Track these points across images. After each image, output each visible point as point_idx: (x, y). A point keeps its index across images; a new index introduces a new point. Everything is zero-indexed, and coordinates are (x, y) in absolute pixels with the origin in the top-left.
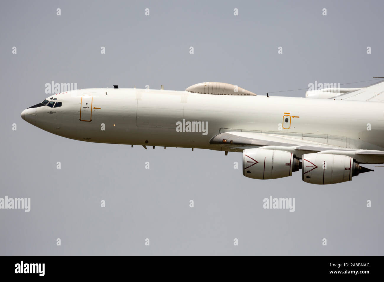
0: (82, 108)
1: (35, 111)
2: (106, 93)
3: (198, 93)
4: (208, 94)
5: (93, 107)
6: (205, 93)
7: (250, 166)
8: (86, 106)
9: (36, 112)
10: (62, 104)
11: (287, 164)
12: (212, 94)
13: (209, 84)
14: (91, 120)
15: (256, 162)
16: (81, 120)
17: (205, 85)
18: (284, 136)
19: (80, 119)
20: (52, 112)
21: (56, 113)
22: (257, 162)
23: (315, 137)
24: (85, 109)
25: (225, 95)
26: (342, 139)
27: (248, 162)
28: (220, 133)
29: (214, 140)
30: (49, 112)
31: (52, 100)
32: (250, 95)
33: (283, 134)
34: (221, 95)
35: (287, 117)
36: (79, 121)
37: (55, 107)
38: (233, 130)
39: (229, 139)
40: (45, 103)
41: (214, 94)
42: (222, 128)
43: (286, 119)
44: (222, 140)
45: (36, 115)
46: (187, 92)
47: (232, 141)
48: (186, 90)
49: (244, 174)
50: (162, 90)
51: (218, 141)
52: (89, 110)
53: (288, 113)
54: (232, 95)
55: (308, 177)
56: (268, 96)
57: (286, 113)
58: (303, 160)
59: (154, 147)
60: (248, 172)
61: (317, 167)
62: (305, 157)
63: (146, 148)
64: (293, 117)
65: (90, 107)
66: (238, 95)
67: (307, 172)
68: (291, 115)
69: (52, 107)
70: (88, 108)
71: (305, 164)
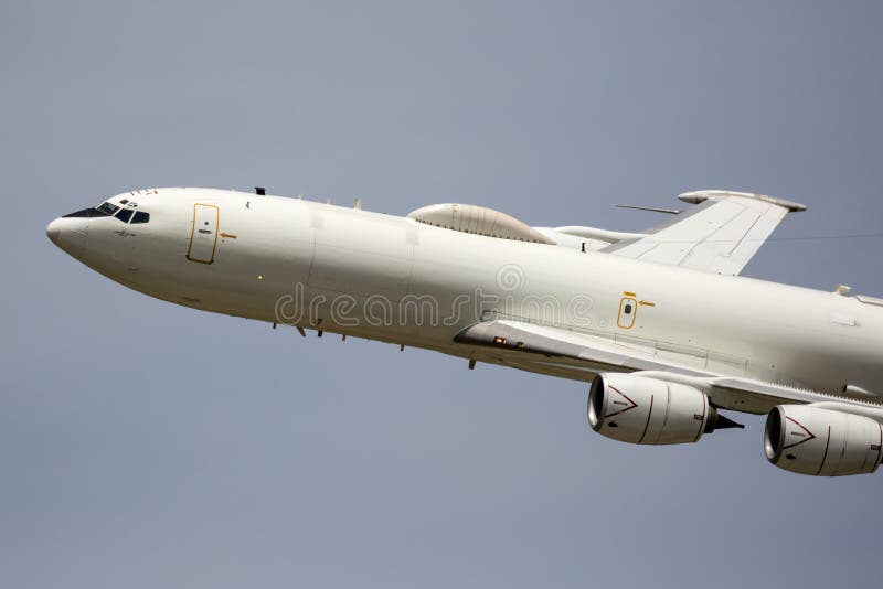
0: (196, 230)
1: (86, 225)
2: (248, 203)
3: (438, 225)
4: (459, 231)
5: (220, 232)
6: (452, 229)
7: (620, 412)
8: (204, 227)
9: (87, 227)
10: (151, 217)
11: (696, 417)
12: (467, 231)
13: (462, 208)
14: (212, 262)
15: (633, 405)
16: (191, 257)
17: (455, 211)
18: (616, 342)
20: (126, 232)
21: (134, 235)
22: (635, 405)
23: (681, 353)
24: (202, 234)
25: (494, 236)
26: (737, 364)
27: (614, 402)
28: (482, 321)
29: (468, 333)
30: (118, 233)
31: (125, 207)
32: (544, 242)
33: (615, 339)
34: (485, 235)
35: (629, 301)
36: (187, 260)
37: (134, 221)
39: (514, 339)
40: (106, 210)
41: (471, 233)
43: (627, 306)
44: (493, 337)
45: (85, 235)
46: (413, 221)
47: (522, 343)
48: (409, 215)
49: (597, 428)
50: (357, 210)
51: (481, 337)
52: (211, 237)
53: (633, 295)
54: (508, 238)
55: (790, 457)
56: (583, 250)
57: (628, 294)
58: (783, 417)
59: (320, 334)
60: (612, 425)
61: (813, 437)
62: (787, 411)
63: (303, 334)
64: (642, 303)
65: (213, 229)
66: (522, 240)
67: (792, 446)
68: (638, 299)
69: (126, 221)
70: (209, 232)
71: (789, 427)
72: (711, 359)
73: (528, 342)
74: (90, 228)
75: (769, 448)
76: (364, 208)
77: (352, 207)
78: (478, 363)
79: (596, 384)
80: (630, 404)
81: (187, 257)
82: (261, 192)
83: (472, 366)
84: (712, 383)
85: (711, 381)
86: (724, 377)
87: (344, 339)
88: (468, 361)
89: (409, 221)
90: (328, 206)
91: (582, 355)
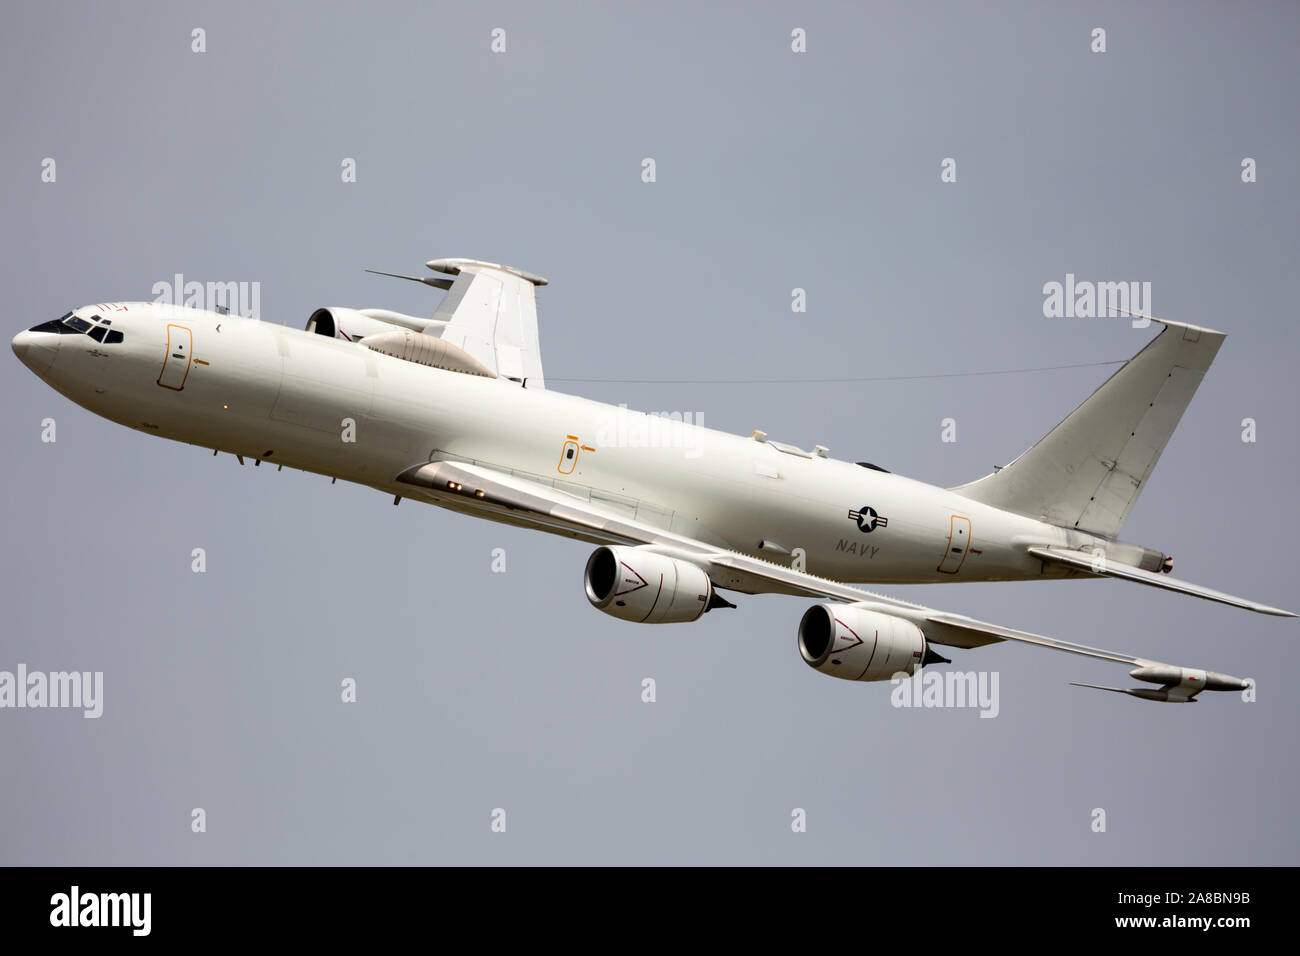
0: (170, 355)
1: (58, 342)
2: (219, 326)
3: (391, 355)
4: (411, 361)
5: (194, 358)
6: (404, 359)
7: (630, 591)
8: (178, 351)
10: (125, 337)
11: (701, 598)
12: (417, 362)
14: (183, 388)
16: (161, 383)
17: (408, 340)
18: (555, 488)
20: (98, 353)
21: (107, 356)
24: (175, 359)
25: (443, 368)
28: (431, 462)
29: (419, 475)
30: (89, 351)
31: (99, 323)
34: (434, 366)
35: (572, 445)
36: (156, 384)
37: (108, 340)
38: (462, 458)
39: (470, 485)
40: (77, 326)
41: (422, 363)
42: (435, 449)
43: (569, 450)
44: (445, 482)
45: (56, 353)
46: (367, 349)
47: (482, 491)
49: (599, 605)
51: (430, 480)
52: (185, 362)
53: (575, 438)
54: (455, 371)
55: (836, 662)
56: (524, 386)
57: (570, 437)
58: (832, 619)
59: (258, 463)
60: (622, 603)
61: (861, 642)
62: (834, 613)
63: (242, 463)
64: (583, 447)
65: (187, 355)
66: (467, 372)
67: (841, 650)
68: (581, 443)
69: (99, 340)
70: (182, 357)
71: (837, 633)
73: (489, 492)
74: (62, 346)
75: (803, 649)
80: (641, 583)
81: (158, 382)
83: (396, 501)
84: (713, 560)
87: (280, 469)
89: (362, 348)
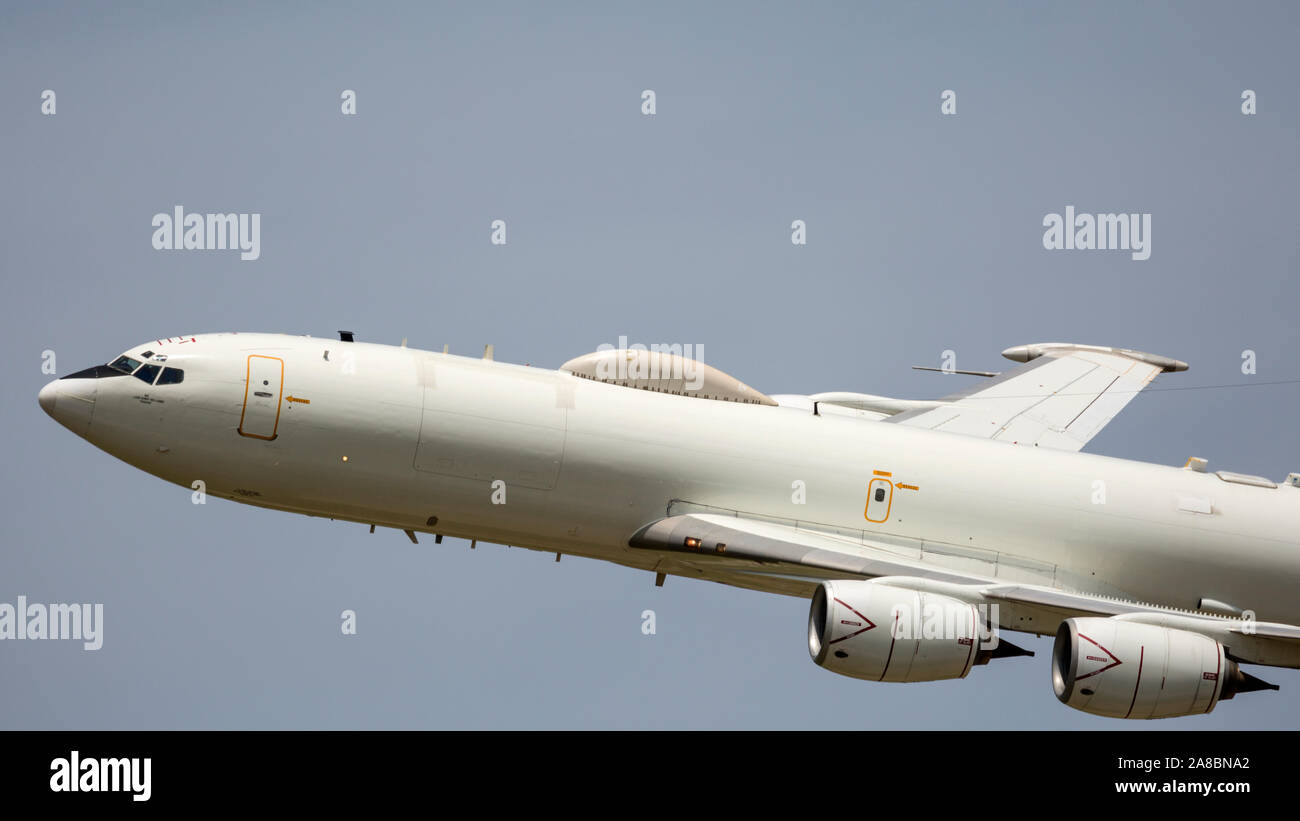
0: (251, 394)
1: (93, 389)
2: (326, 353)
4: (635, 387)
5: (286, 395)
6: (625, 385)
7: (850, 636)
8: (262, 388)
9: (96, 391)
10: (186, 375)
12: (646, 389)
14: (275, 437)
15: (869, 625)
16: (244, 431)
18: (865, 542)
19: (239, 431)
20: (150, 397)
21: (161, 402)
22: (873, 626)
23: (960, 556)
25: (687, 395)
26: (1040, 571)
27: (842, 622)
28: (669, 516)
29: (648, 535)
30: (138, 398)
31: (151, 361)
32: (759, 403)
33: (863, 537)
34: (673, 393)
35: (881, 484)
36: (238, 435)
37: (162, 381)
38: (710, 509)
39: (711, 539)
40: (123, 367)
41: (653, 390)
42: (677, 501)
43: (878, 490)
44: (683, 539)
45: (92, 403)
46: (569, 375)
47: (724, 545)
48: (563, 367)
49: (820, 660)
50: (487, 362)
51: (665, 539)
53: (886, 474)
54: (706, 398)
55: (1086, 692)
56: (816, 413)
57: (879, 473)
58: (1074, 635)
59: (439, 540)
60: (840, 654)
61: (1118, 662)
62: (1080, 627)
63: (415, 540)
64: (901, 486)
65: (276, 393)
66: (726, 399)
67: (1088, 675)
68: (894, 480)
69: (150, 381)
70: (268, 395)
71: (1082, 649)
72: (1005, 564)
73: (732, 544)
74: (99, 393)
75: (1058, 680)
76: (496, 358)
77: (480, 356)
78: (669, 578)
79: (818, 598)
80: (865, 625)
82: (347, 337)
83: (660, 582)
84: (986, 592)
85: (984, 590)
86: (1005, 583)
87: (473, 546)
88: (654, 575)
89: (563, 375)
90: (444, 356)
91: (807, 559)
